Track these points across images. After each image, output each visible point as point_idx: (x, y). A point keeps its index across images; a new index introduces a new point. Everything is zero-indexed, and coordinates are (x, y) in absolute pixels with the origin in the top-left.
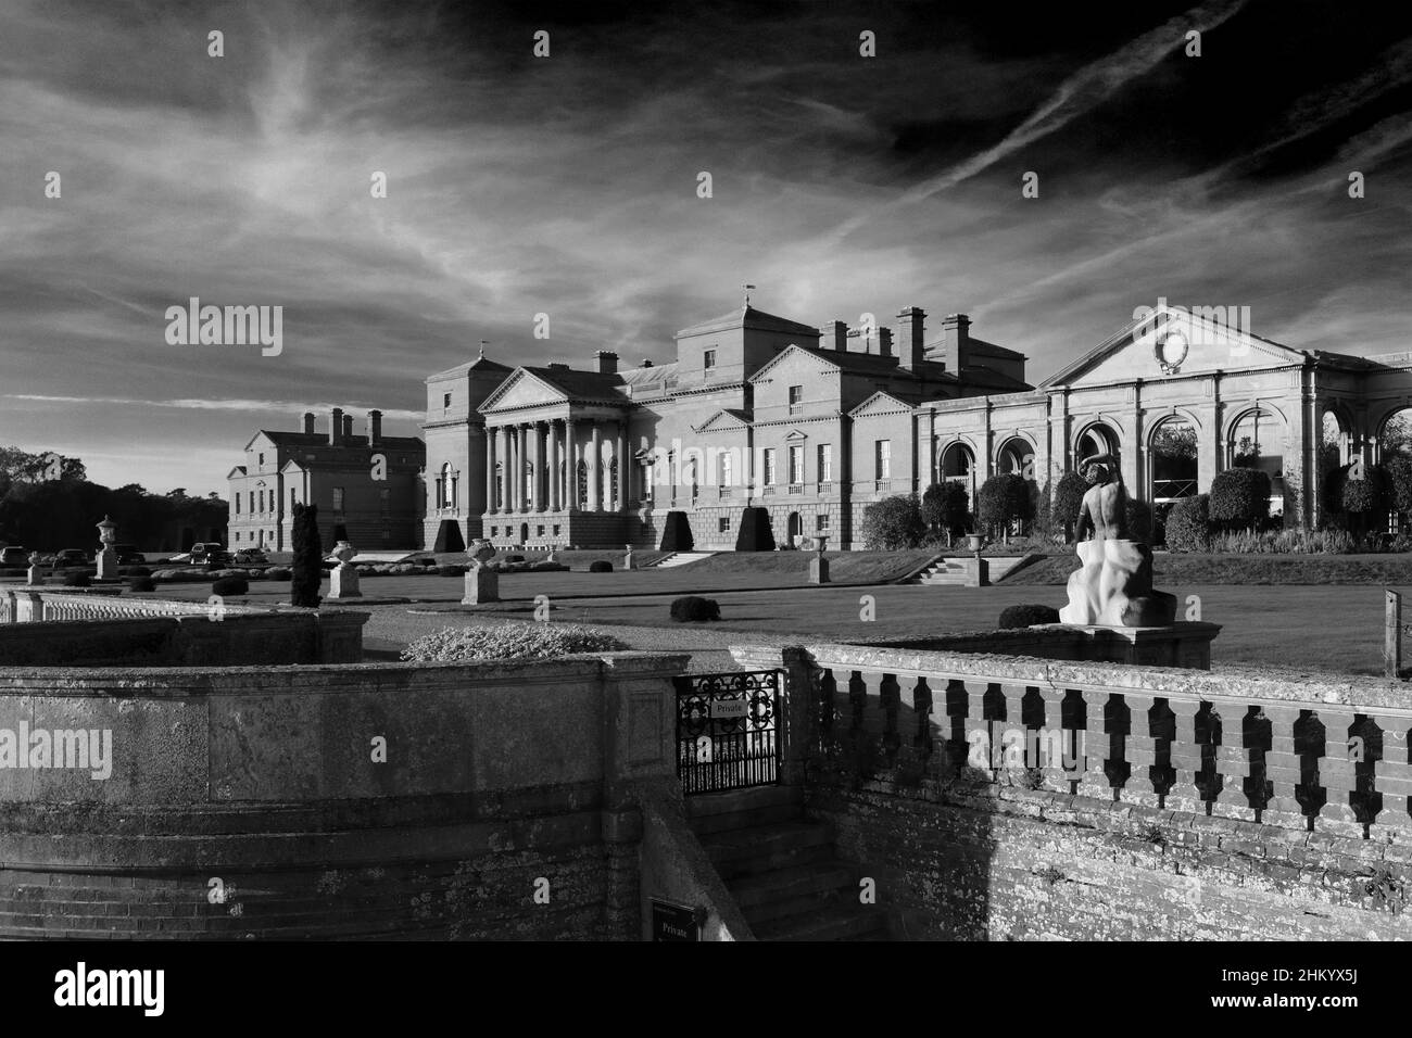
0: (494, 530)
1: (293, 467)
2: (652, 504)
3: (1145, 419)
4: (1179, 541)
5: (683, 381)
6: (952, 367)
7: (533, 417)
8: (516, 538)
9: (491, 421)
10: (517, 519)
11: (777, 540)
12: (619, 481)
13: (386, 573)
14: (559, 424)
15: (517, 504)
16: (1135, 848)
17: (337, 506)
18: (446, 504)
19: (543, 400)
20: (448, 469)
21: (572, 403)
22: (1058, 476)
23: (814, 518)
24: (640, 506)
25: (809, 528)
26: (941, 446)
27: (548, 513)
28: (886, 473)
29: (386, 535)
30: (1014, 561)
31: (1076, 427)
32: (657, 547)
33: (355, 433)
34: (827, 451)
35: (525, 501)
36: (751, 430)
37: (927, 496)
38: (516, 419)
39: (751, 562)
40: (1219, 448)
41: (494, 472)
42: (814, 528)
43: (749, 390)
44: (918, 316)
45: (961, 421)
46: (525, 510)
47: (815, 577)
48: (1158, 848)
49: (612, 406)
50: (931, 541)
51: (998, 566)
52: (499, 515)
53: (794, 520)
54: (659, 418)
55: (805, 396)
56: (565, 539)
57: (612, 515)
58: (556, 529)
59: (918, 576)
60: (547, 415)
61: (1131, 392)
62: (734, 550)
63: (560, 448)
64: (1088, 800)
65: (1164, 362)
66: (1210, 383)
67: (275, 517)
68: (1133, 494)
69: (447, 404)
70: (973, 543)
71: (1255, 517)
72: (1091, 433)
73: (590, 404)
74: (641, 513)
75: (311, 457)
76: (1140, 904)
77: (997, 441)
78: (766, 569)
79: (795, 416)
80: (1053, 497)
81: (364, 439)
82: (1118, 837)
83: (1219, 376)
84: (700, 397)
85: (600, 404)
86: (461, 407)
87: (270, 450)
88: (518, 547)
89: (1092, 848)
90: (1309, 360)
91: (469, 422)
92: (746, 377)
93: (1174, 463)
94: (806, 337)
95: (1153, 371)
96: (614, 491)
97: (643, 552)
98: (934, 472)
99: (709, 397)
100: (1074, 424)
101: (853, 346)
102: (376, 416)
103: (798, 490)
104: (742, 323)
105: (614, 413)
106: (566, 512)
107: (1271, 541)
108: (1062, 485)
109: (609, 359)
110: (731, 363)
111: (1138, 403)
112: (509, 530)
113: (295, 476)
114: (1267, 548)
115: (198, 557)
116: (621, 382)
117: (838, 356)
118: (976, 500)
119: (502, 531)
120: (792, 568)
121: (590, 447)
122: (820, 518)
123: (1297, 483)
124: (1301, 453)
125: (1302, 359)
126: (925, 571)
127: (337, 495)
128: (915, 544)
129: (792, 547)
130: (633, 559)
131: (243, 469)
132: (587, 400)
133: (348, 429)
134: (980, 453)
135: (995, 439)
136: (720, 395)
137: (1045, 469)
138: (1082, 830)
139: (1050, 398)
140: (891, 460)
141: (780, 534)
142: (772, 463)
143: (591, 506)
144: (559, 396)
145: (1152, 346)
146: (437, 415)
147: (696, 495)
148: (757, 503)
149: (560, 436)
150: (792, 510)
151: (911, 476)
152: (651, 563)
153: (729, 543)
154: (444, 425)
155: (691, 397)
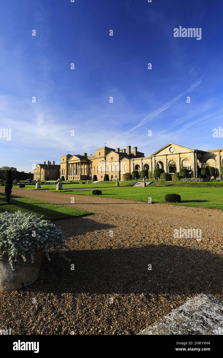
0: (69, 177)
1: (42, 169)
2: (92, 174)
3: (168, 160)
4: (174, 180)
5: (96, 157)
6: (135, 154)
7: (75, 162)
9: (69, 162)
10: (73, 176)
12: (87, 171)
13: (52, 184)
14: (79, 163)
15: (73, 174)
17: (48, 174)
18: (63, 174)
19: (76, 159)
20: (63, 169)
21: (81, 160)
22: (154, 170)
23: (115, 176)
24: (90, 174)
25: (114, 178)
26: (135, 165)
27: (77, 175)
28: (126, 169)
29: (55, 178)
30: (149, 183)
31: (156, 162)
32: (92, 180)
34: (117, 166)
35: (74, 174)
36: (106, 163)
37: (133, 173)
38: (73, 162)
39: (106, 182)
40: (180, 165)
41: (70, 170)
42: (115, 178)
43: (105, 158)
44: (130, 147)
45: (137, 161)
46: (74, 175)
47: (117, 185)
49: (86, 160)
50: (133, 179)
51: (147, 183)
52: (70, 176)
54: (93, 162)
55: (114, 158)
56: (79, 179)
57: (86, 176)
58: (78, 177)
59: (133, 185)
60: (77, 162)
61: (165, 156)
62: (103, 180)
63: (79, 166)
66: (178, 155)
67: (40, 176)
68: (166, 172)
69: (63, 160)
70: (144, 180)
72: (159, 163)
74: (90, 175)
75: (45, 167)
77: (143, 164)
78: (108, 184)
79: (112, 161)
80: (153, 173)
81: (52, 165)
83: (180, 154)
85: (84, 160)
86: (65, 161)
87: (39, 167)
88: (73, 180)
90: (195, 151)
91: (67, 163)
92: (105, 156)
93: (172, 168)
94: (114, 150)
95: (169, 153)
97: (90, 181)
98: (134, 169)
99: (100, 159)
100: (156, 161)
101: (121, 151)
102: (54, 162)
103: (113, 172)
104: (104, 148)
105: (86, 161)
106: (80, 175)
107: (190, 180)
108: (155, 171)
109: (86, 154)
110: (103, 154)
111: (167, 158)
112: (72, 177)
113: (42, 170)
114: (189, 181)
115: (28, 181)
116: (88, 157)
117: (118, 153)
118: (140, 173)
119: (71, 178)
120: (112, 183)
121: (83, 166)
122: (116, 176)
123: (193, 170)
124: (194, 166)
125: (194, 151)
126: (134, 184)
127: (48, 173)
128: (131, 180)
129: (112, 180)
130: (88, 182)
131: (36, 169)
133: (50, 164)
134: (141, 166)
136: (101, 159)
137: (152, 169)
139: (152, 158)
140: (126, 168)
141: (110, 178)
142: (109, 168)
143: (83, 174)
144: (79, 159)
145: (169, 149)
146: (62, 162)
147: (98, 173)
148: (107, 174)
149: (79, 164)
150: (112, 175)
151: (129, 170)
152: (91, 183)
153: (103, 179)
154: (63, 163)
155: (97, 159)
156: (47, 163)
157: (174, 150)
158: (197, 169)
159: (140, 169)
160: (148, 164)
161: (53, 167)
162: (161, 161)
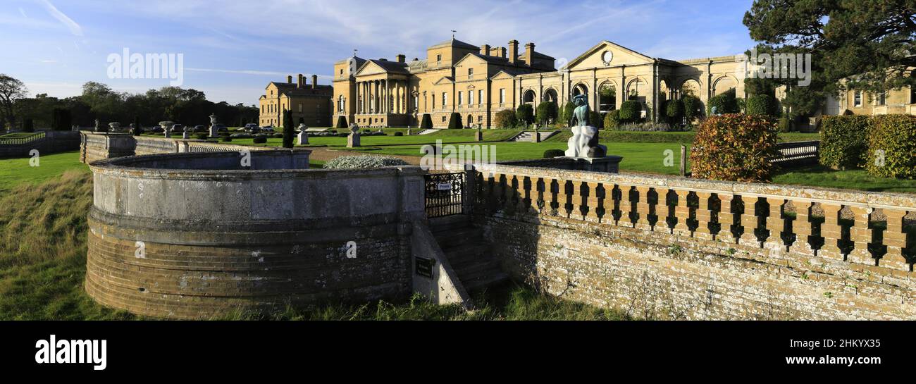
0: (359, 120)
1: (283, 96)
2: (417, 111)
3: (597, 82)
4: (609, 126)
5: (429, 66)
6: (528, 62)
7: (373, 78)
8: (367, 123)
9: (358, 80)
10: (367, 116)
11: (463, 125)
12: (405, 102)
13: (318, 136)
14: (383, 81)
15: (367, 110)
16: (590, 237)
17: (300, 111)
18: (341, 110)
19: (378, 72)
20: (342, 97)
21: (388, 73)
22: (566, 103)
23: (477, 117)
24: (413, 112)
25: (475, 121)
26: (523, 91)
27: (379, 114)
28: (504, 101)
29: (319, 122)
30: (549, 133)
31: (573, 85)
32: (419, 127)
33: (307, 83)
34: (482, 92)
35: (370, 109)
36: (454, 84)
37: (518, 109)
38: (367, 79)
39: (454, 132)
40: (623, 93)
41: (359, 98)
42: (477, 121)
43: (453, 70)
44: (516, 43)
45: (531, 82)
46: (370, 113)
47: (477, 139)
48: (598, 237)
49: (401, 74)
50: (519, 126)
51: (544, 135)
52: (361, 114)
53: (470, 117)
54: (420, 79)
55: (474, 72)
56: (385, 123)
57: (403, 115)
58: (382, 120)
59: (514, 138)
60: (379, 78)
61: (592, 72)
62: (447, 128)
63: (384, 90)
64: (574, 220)
65: (604, 62)
66: (621, 69)
67: (277, 114)
68: (593, 110)
69: (342, 73)
70: (535, 127)
71: (636, 118)
72: (578, 87)
73: (395, 74)
74: (414, 114)
75: (291, 92)
76: (591, 257)
77: (544, 89)
78: (459, 136)
79: (471, 79)
80: (564, 110)
81: (311, 86)
82: (584, 233)
83: (624, 67)
84: (435, 72)
86: (347, 74)
87: (276, 91)
88: (368, 126)
89: (574, 237)
90: (656, 61)
91: (350, 80)
92: (453, 64)
93: (607, 99)
94: (475, 50)
95: (600, 64)
96: (404, 106)
97: (413, 129)
98: (521, 100)
99: (439, 72)
100: (572, 83)
101: (493, 54)
102: (315, 77)
103: (471, 107)
104: (451, 44)
105: (404, 77)
106: (386, 114)
107: (641, 127)
109: (402, 57)
110: (447, 59)
111: (595, 76)
112: (364, 120)
113: (285, 100)
114: (640, 129)
115: (248, 129)
116: (406, 66)
117: (486, 58)
118: (536, 111)
119: (362, 121)
120: (469, 135)
121: (395, 90)
122: (479, 117)
123: (651, 106)
124: (652, 95)
125: (653, 61)
126: (517, 136)
127: (300, 106)
128: (514, 127)
129: (469, 127)
130: (410, 131)
131: (265, 96)
132: (394, 72)
133: (305, 82)
134: (538, 94)
135: (543, 89)
136: (443, 71)
137: (562, 101)
138: (572, 231)
139: (563, 74)
140: (505, 96)
141: (465, 123)
142: (462, 97)
143: (395, 111)
144: (383, 71)
145: (600, 56)
146: (338, 77)
147: (434, 108)
148: (456, 111)
149: (384, 85)
150: (469, 114)
151: (512, 102)
152: (417, 133)
153: (446, 126)
154: (340, 81)
155: (432, 72)
156: (295, 81)
157: (611, 57)
158: (659, 103)
159: (537, 102)
160: (553, 87)
161: (313, 92)
162: (584, 83)
